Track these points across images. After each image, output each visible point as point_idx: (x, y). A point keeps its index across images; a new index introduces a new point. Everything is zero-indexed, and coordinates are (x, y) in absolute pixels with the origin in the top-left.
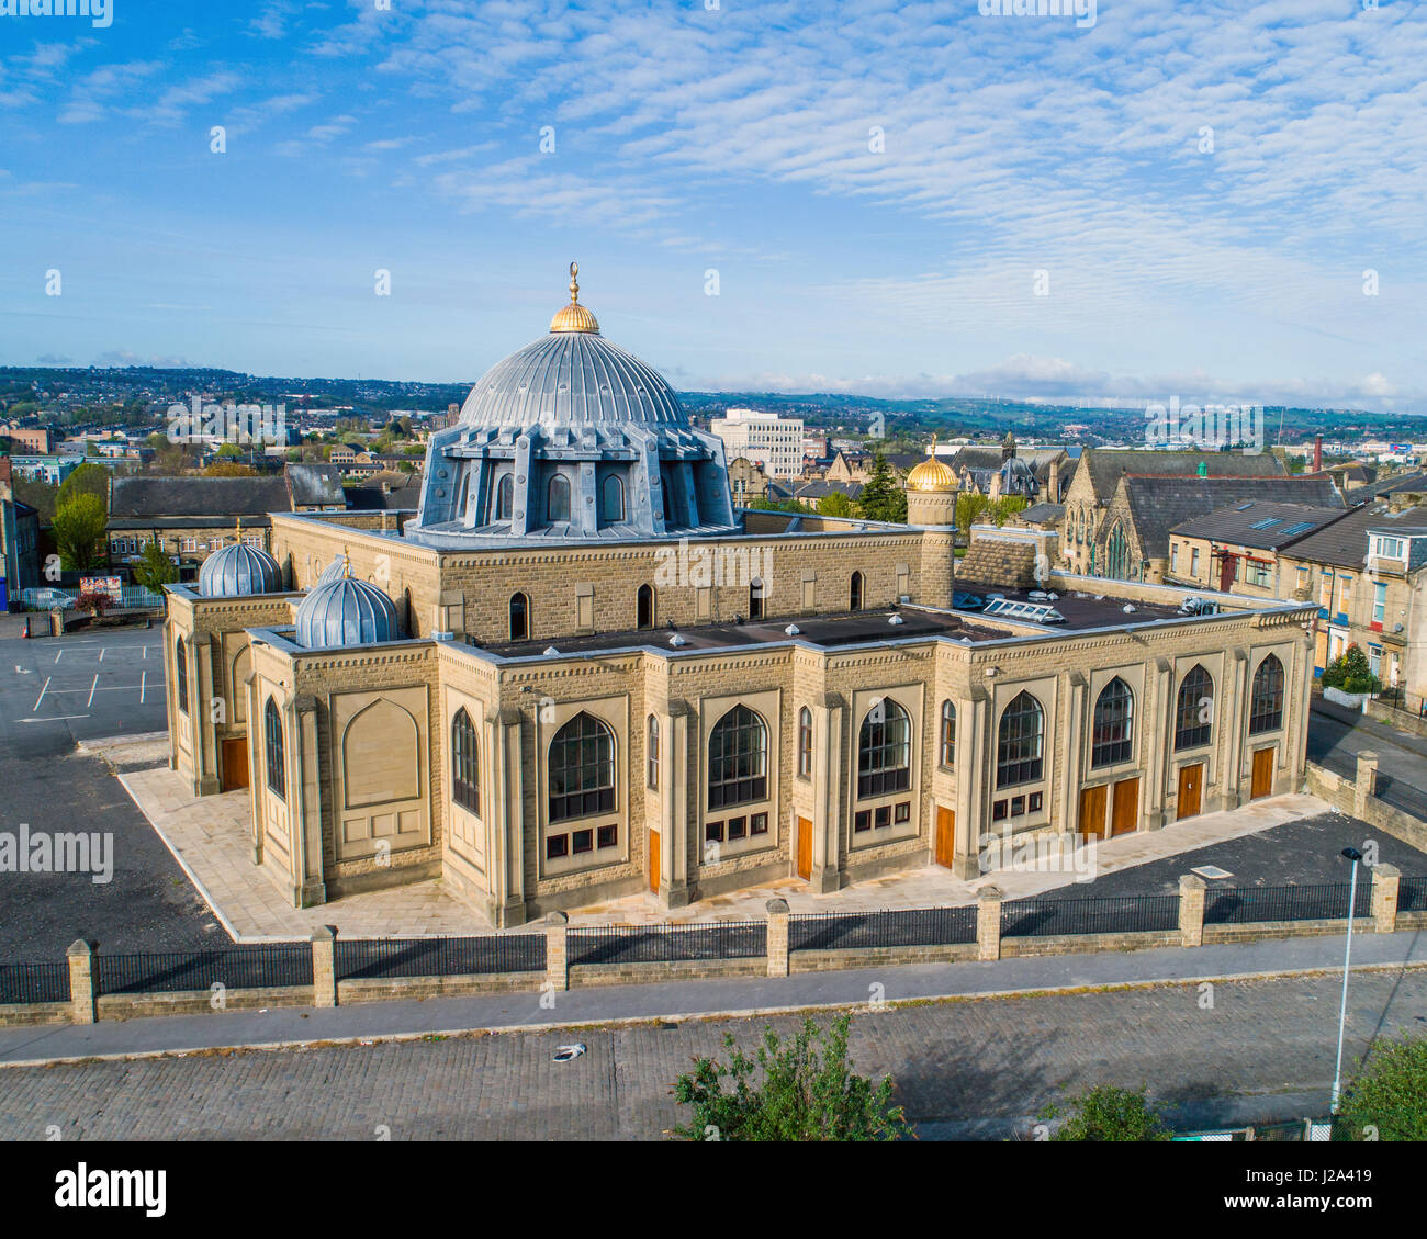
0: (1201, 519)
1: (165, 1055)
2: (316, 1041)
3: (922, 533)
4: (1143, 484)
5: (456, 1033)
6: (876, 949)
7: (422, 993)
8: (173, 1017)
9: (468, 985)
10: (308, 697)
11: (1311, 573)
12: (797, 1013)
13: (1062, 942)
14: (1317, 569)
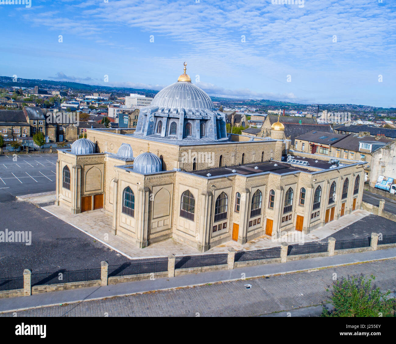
0: (303, 135)
1: (137, 294)
2: (177, 287)
3: (276, 141)
4: (286, 125)
5: (213, 283)
6: (306, 254)
7: (196, 272)
8: (129, 282)
9: (209, 269)
10: (147, 188)
11: (341, 151)
12: (296, 272)
13: (347, 251)
14: (343, 151)
